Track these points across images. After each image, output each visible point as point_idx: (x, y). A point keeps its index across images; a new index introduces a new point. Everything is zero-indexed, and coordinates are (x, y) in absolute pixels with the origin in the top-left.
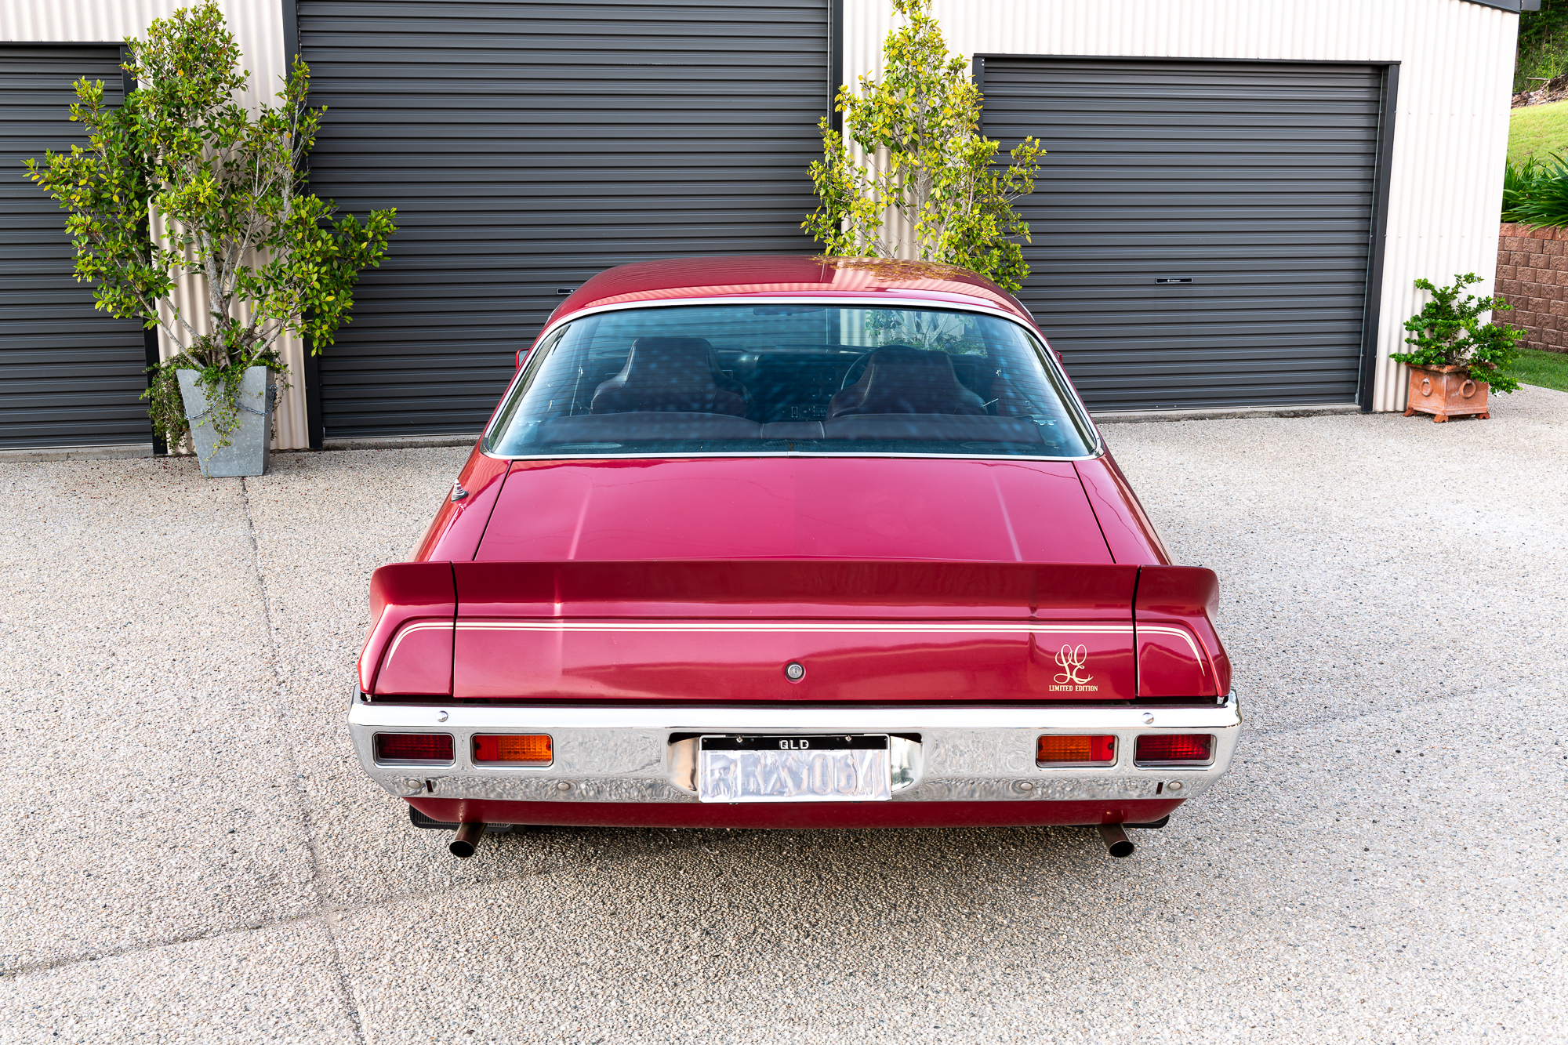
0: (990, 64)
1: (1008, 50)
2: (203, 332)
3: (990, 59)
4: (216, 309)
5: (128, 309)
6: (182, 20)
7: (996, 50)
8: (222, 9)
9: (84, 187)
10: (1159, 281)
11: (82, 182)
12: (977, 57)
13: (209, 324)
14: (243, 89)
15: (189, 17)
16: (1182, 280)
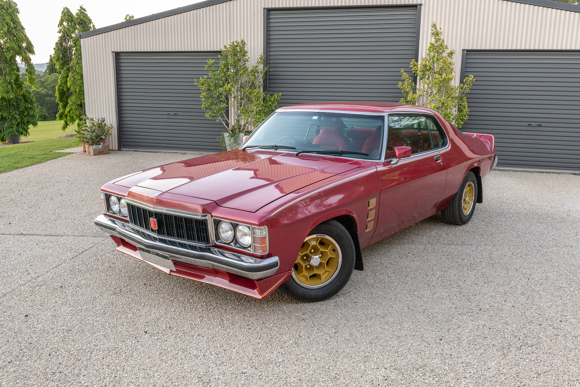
0: (468, 53)
1: (475, 48)
2: (233, 124)
3: (468, 51)
4: (236, 118)
5: (213, 117)
6: (233, 44)
7: (470, 48)
8: (246, 41)
9: (205, 86)
10: (529, 125)
11: (205, 85)
12: (463, 50)
13: (234, 121)
14: (248, 62)
15: (235, 44)
16: (538, 125)
